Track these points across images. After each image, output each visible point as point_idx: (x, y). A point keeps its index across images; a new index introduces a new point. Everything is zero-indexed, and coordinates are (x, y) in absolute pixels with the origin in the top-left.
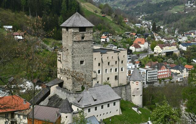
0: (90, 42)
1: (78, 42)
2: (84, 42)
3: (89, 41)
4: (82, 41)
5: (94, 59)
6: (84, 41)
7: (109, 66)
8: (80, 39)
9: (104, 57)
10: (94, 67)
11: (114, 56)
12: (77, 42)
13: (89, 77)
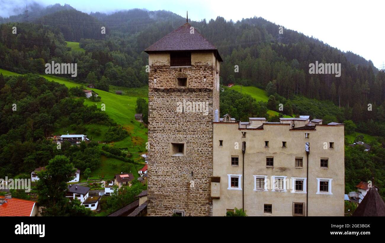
0: (203, 94)
1: (168, 91)
2: (184, 94)
3: (200, 90)
4: (179, 91)
5: (216, 143)
6: (184, 91)
7: (270, 171)
8: (174, 84)
9: (252, 141)
10: (215, 167)
11: (288, 141)
12: (163, 91)
13: (201, 191)
